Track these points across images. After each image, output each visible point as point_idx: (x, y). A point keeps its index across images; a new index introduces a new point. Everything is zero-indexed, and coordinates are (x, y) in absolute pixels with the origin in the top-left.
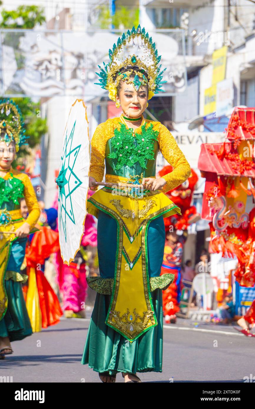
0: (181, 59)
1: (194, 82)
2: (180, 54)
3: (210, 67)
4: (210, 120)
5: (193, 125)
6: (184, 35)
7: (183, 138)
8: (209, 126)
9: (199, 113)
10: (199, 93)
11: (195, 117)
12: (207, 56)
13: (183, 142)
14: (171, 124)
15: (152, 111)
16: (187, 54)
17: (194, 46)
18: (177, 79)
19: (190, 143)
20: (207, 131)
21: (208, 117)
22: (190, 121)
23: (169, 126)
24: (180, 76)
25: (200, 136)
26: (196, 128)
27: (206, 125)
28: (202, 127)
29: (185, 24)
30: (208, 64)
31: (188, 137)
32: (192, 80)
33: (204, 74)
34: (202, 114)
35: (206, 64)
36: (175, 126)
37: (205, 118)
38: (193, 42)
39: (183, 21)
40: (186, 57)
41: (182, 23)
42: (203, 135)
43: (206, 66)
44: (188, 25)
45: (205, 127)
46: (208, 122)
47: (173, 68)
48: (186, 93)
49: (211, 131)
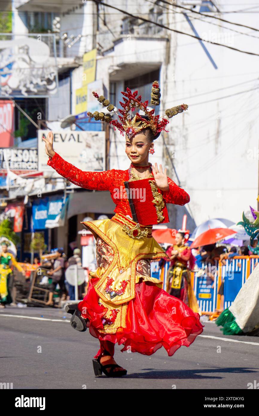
0: (52, 61)
1: (66, 83)
2: (52, 56)
3: (81, 69)
4: (81, 118)
5: (65, 124)
6: (56, 37)
7: (56, 136)
8: (80, 125)
9: (71, 113)
10: (71, 93)
11: (68, 116)
12: (78, 58)
13: (56, 140)
14: (45, 123)
15: (26, 110)
16: (58, 56)
17: (65, 48)
18: (49, 82)
19: (63, 141)
20: (79, 129)
21: (80, 116)
22: (63, 120)
23: (43, 124)
24: (52, 78)
25: (72, 135)
26: (69, 126)
27: (78, 124)
28: (74, 126)
29: (56, 28)
30: (80, 65)
31: (61, 135)
32: (64, 81)
33: (76, 75)
34: (74, 113)
35: (77, 65)
36: (49, 125)
37: (77, 117)
38: (64, 44)
39: (55, 25)
40: (58, 59)
41: (54, 27)
42: (75, 133)
43: (78, 67)
44: (59, 29)
45: (77, 126)
46: (80, 121)
47: (45, 71)
48: (57, 95)
49: (82, 130)
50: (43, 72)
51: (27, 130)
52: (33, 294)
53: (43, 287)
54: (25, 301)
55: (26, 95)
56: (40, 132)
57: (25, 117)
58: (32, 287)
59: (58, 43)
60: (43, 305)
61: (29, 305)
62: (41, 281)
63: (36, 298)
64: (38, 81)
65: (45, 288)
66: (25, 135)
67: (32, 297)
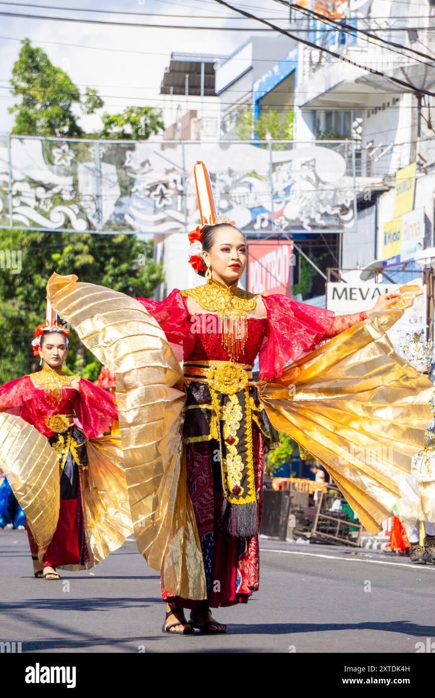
0: (349, 181)
1: (370, 214)
2: (350, 174)
3: (392, 192)
4: (391, 265)
5: (368, 273)
6: (354, 147)
7: (353, 291)
8: (389, 275)
9: (376, 257)
10: (377, 228)
11: (371, 262)
12: (388, 177)
13: (353, 297)
14: (337, 272)
15: (311, 255)
16: (359, 174)
17: (369, 163)
18: (344, 210)
19: (364, 299)
20: (388, 281)
21: (389, 263)
22: (364, 268)
23: (335, 274)
24: (348, 205)
25: (377, 289)
26: (372, 278)
27: (386, 273)
28: (380, 276)
29: (357, 133)
30: (391, 187)
31: (360, 289)
32: (366, 211)
33: (384, 202)
34: (381, 258)
35: (387, 188)
36: (343, 275)
37: (384, 263)
38: (368, 157)
39: (355, 128)
40: (358, 179)
41: (353, 131)
42: (382, 288)
43: (388, 191)
44: (360, 134)
45: (385, 276)
46: (390, 269)
47: (338, 194)
48: (355, 230)
49: (393, 282)
50: (335, 195)
51: (311, 284)
52: (318, 525)
53: (334, 514)
54: (308, 535)
55: (309, 230)
56: (330, 286)
57: (308, 264)
58: (318, 514)
59: (358, 155)
60: (333, 542)
61: (313, 541)
62: (330, 507)
63: (324, 531)
64: (328, 209)
65: (336, 517)
66: (309, 290)
67: (318, 530)
